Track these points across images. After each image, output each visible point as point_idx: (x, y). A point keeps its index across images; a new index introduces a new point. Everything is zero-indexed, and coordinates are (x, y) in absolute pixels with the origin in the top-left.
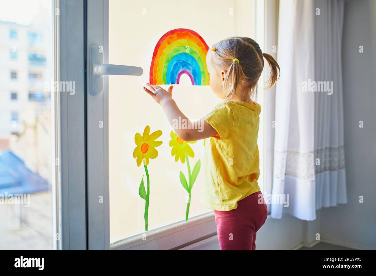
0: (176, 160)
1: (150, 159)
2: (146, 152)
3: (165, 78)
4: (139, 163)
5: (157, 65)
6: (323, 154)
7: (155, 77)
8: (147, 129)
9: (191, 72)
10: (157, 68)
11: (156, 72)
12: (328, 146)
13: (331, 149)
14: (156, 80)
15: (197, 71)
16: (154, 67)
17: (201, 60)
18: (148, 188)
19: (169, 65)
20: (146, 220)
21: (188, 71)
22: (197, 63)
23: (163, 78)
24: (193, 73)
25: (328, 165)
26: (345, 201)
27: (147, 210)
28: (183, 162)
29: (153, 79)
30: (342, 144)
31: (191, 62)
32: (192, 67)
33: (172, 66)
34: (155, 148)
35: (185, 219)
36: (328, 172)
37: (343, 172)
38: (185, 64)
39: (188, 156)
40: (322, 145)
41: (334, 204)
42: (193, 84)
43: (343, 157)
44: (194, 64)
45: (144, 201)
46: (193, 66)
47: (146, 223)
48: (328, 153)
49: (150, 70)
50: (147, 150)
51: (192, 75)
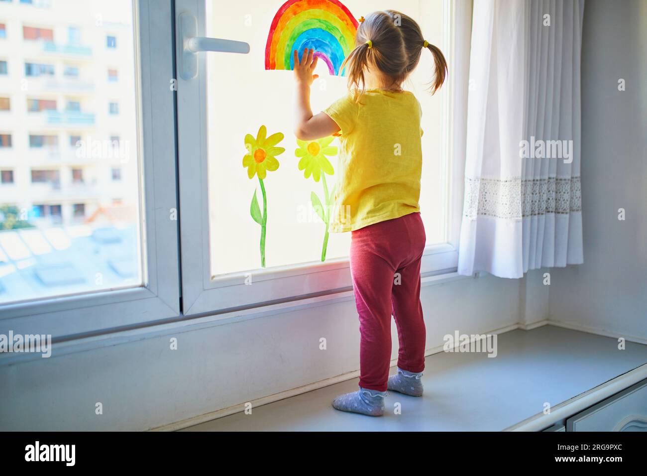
0: (307, 175)
1: (267, 171)
2: (261, 161)
3: (288, 61)
4: (251, 175)
5: (276, 43)
6: (545, 187)
7: (273, 59)
8: (263, 130)
9: (329, 56)
10: (276, 46)
11: (275, 51)
12: (554, 175)
13: (558, 181)
14: (275, 63)
15: (338, 55)
16: (271, 44)
17: (344, 40)
18: (265, 210)
19: (294, 43)
20: (263, 253)
21: (325, 54)
22: (338, 45)
23: (285, 60)
24: (331, 58)
25: (553, 204)
26: (578, 259)
27: (263, 238)
28: (317, 179)
29: (271, 62)
30: (578, 175)
31: (329, 42)
32: (330, 48)
33: (299, 45)
34: (275, 157)
35: (320, 259)
36: (553, 214)
37: (578, 216)
38: (320, 44)
39: (325, 173)
40: (542, 173)
41: (562, 264)
42: (332, 72)
43: (579, 194)
44: (334, 45)
45: (260, 227)
46: (333, 47)
47: (263, 257)
48: (553, 187)
49: (266, 48)
50: (264, 158)
51: (330, 61)
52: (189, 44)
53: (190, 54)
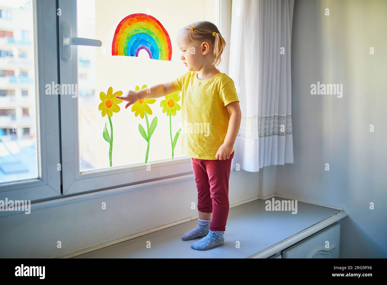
0: (136, 115)
1: (113, 112)
2: (109, 107)
3: (126, 51)
4: (103, 115)
5: (118, 41)
6: (272, 121)
7: (117, 50)
8: (110, 89)
9: (149, 48)
10: (118, 42)
11: (118, 45)
12: (277, 114)
13: (279, 118)
14: (118, 52)
15: (155, 48)
16: (116, 41)
17: (158, 39)
18: (112, 135)
19: (129, 41)
20: (111, 158)
21: (147, 47)
22: (154, 42)
23: (124, 51)
24: (151, 50)
25: (276, 130)
26: (291, 160)
27: (111, 151)
28: (142, 117)
29: (115, 51)
30: (290, 114)
31: (149, 41)
32: (150, 45)
33: (132, 42)
34: (117, 105)
35: (145, 162)
36: (276, 136)
37: (291, 137)
38: (144, 41)
39: (147, 113)
40: (270, 113)
41: (282, 163)
42: (151, 57)
43: (290, 125)
44: (152, 42)
45: (109, 144)
46: (151, 44)
47: (111, 161)
48: (277, 120)
49: (113, 44)
50: (111, 105)
51: (150, 51)
52: (66, 41)
53: (67, 46)
